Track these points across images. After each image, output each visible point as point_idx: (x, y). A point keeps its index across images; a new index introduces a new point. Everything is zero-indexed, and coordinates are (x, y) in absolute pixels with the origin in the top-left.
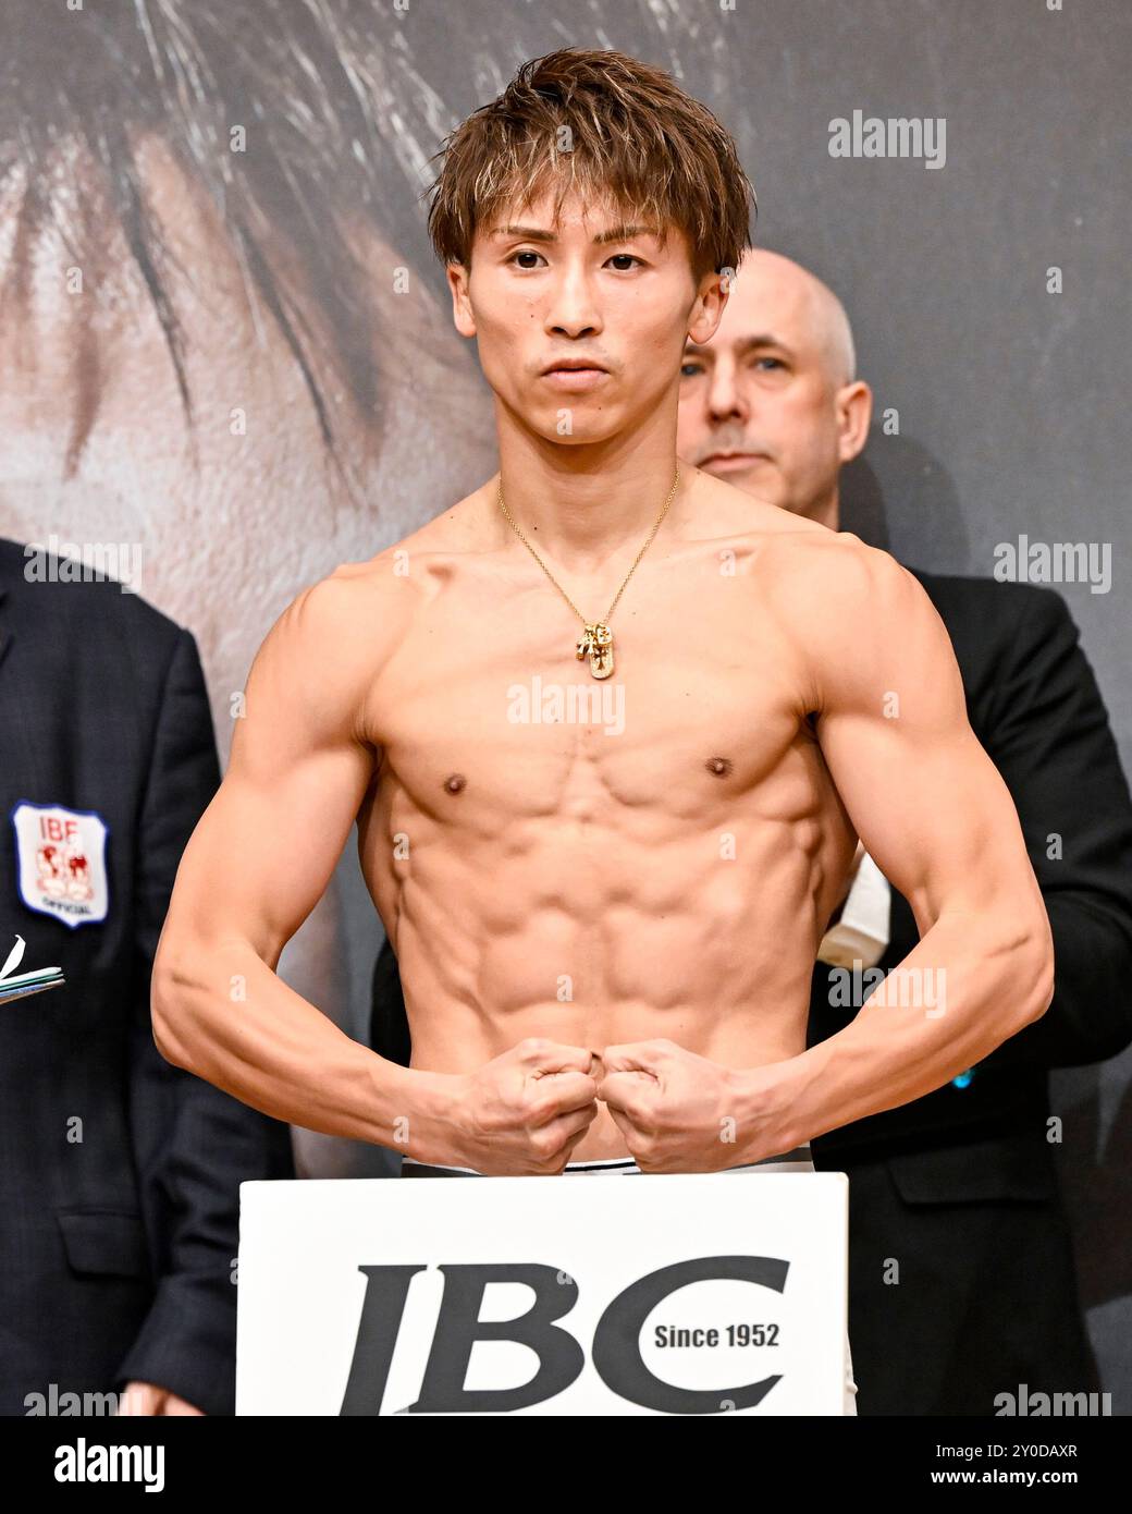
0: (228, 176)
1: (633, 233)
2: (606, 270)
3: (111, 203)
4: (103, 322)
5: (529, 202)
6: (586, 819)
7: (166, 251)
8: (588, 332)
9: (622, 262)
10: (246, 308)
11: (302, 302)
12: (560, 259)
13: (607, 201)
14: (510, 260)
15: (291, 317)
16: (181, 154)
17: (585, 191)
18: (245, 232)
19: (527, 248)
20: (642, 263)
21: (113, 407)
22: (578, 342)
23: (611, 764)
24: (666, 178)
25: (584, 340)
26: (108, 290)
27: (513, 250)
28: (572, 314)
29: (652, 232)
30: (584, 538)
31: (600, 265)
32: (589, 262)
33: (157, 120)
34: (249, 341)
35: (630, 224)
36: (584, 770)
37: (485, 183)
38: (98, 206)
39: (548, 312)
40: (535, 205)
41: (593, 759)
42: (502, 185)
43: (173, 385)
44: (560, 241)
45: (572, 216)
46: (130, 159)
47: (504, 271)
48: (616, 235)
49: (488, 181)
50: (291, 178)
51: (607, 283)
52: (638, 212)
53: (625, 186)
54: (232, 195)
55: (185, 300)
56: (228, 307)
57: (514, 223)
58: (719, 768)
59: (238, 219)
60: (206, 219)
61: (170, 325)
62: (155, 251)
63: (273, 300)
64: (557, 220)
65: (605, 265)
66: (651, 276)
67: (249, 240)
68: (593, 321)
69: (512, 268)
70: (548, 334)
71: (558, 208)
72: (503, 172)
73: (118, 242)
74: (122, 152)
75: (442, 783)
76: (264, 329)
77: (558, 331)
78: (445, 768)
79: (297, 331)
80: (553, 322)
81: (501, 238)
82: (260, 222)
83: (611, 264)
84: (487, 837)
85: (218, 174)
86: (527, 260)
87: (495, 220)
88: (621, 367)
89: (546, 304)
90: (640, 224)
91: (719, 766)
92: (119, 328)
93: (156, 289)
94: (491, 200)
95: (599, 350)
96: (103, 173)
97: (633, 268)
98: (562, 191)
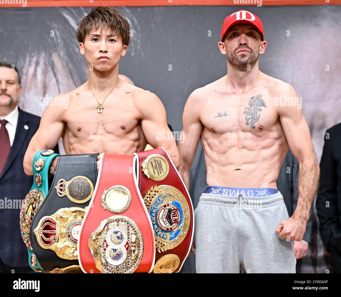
0: (66, 59)
1: (114, 35)
2: (109, 42)
3: (49, 63)
4: (47, 80)
5: (96, 30)
6: (101, 134)
7: (57, 70)
8: (106, 52)
9: (112, 40)
10: (68, 79)
11: (77, 78)
12: (101, 40)
13: (109, 29)
14: (92, 40)
15: (75, 80)
16: (59, 55)
17: (106, 28)
18: (68, 67)
19: (95, 37)
20: (115, 41)
21: (48, 92)
22: (104, 53)
23: (105, 126)
24: (119, 26)
25: (105, 53)
26: (48, 76)
27: (93, 38)
28: (103, 49)
29: (117, 35)
30: (102, 88)
31: (108, 41)
32: (106, 40)
33: (56, 51)
34: (69, 83)
35: (113, 34)
36: (101, 127)
37: (88, 26)
38: (47, 63)
39: (99, 48)
40: (97, 30)
41: (102, 125)
42: (91, 27)
43: (57, 90)
44: (101, 36)
45: (104, 32)
46: (51, 56)
47: (91, 42)
48: (111, 36)
49: (89, 26)
50: (75, 59)
51: (109, 44)
52: (114, 32)
53: (112, 27)
54: (67, 62)
55: (59, 77)
56: (66, 78)
57: (94, 33)
58: (123, 128)
59: (67, 65)
60: (63, 66)
61: (57, 81)
62: (55, 70)
63: (72, 78)
64: (101, 32)
65: (109, 41)
66: (116, 43)
67: (69, 69)
68: (107, 50)
69: (92, 41)
70: (99, 52)
71: (101, 30)
72: (91, 24)
73: (50, 68)
74: (50, 55)
75: (77, 129)
76: (71, 82)
77: (101, 51)
78: (78, 126)
79: (76, 82)
80: (100, 50)
81: (91, 36)
82: (71, 66)
83: (110, 41)
84: (85, 139)
85: (65, 59)
86: (95, 40)
87: (90, 33)
88: (111, 58)
89: (99, 47)
90: (115, 34)
91: (123, 127)
92: (49, 81)
93: (55, 75)
94: (89, 29)
95: (108, 55)
96: (48, 58)
97: (114, 41)
98: (102, 28)
